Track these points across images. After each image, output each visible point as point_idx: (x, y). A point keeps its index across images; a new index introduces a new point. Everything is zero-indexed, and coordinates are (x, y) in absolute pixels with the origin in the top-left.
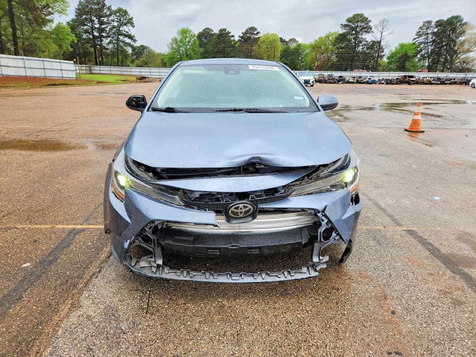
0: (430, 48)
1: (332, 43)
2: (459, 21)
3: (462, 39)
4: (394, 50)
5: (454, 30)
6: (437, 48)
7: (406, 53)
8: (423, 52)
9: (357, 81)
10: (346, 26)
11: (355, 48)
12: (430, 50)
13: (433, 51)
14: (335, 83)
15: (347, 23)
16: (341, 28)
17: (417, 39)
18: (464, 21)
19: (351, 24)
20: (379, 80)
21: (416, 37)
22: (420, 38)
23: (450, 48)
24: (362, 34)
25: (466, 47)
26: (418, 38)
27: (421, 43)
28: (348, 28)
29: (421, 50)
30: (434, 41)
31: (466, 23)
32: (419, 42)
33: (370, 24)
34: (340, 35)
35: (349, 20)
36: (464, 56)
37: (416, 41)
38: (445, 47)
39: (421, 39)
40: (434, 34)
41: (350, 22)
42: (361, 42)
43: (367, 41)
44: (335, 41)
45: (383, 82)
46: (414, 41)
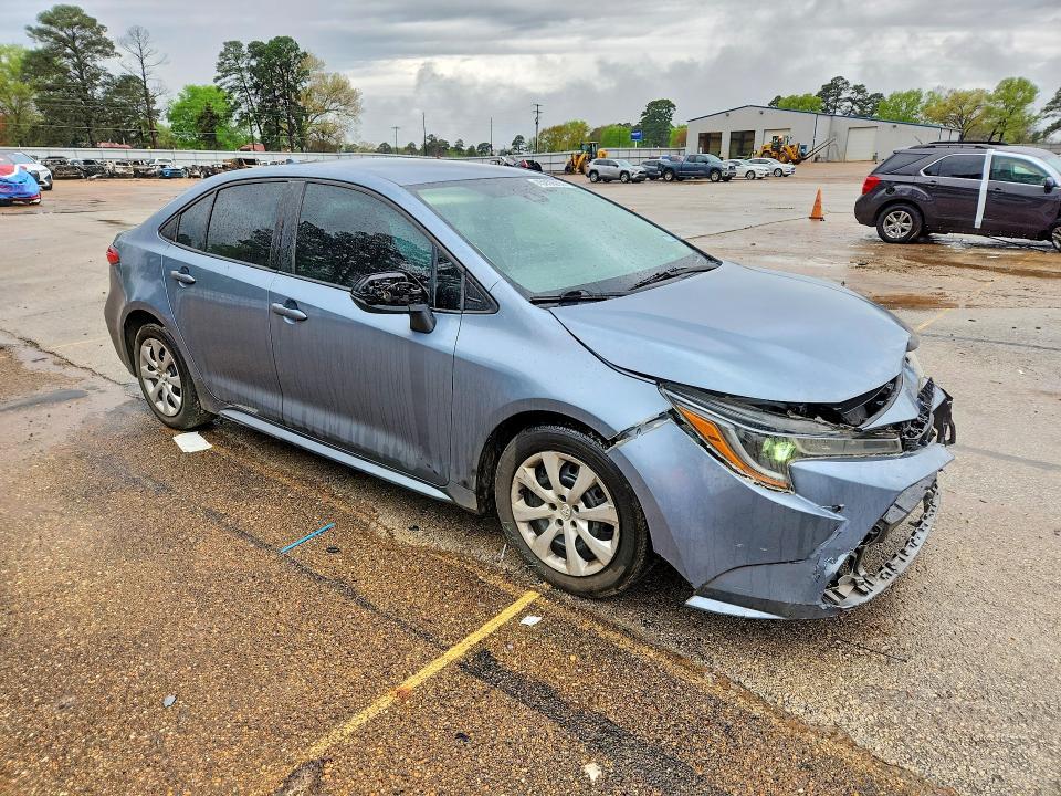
0: (256, 101)
1: (13, 73)
2: (291, 49)
3: (306, 85)
4: (177, 100)
5: (287, 66)
6: (269, 101)
7: (208, 109)
8: (244, 108)
9: (136, 171)
10: (40, 33)
11: (85, 90)
12: (255, 105)
13: (262, 108)
14: (80, 178)
15: (42, 26)
16: (30, 36)
17: (223, 80)
18: (301, 50)
19: (54, 29)
20: (186, 169)
21: (220, 74)
22: (228, 78)
23: (291, 103)
24: (93, 59)
25: (316, 100)
26: (224, 77)
27: (233, 89)
28: (52, 40)
29: (237, 104)
30: (256, 86)
31: (305, 54)
32: (229, 85)
33: (105, 35)
34: (33, 54)
35: (47, 19)
36: (318, 119)
37: (223, 84)
38: (282, 101)
39: (232, 80)
40: (252, 70)
41: (51, 24)
42: (96, 76)
43: (110, 76)
44: (24, 69)
45: (197, 173)
46: (218, 84)
